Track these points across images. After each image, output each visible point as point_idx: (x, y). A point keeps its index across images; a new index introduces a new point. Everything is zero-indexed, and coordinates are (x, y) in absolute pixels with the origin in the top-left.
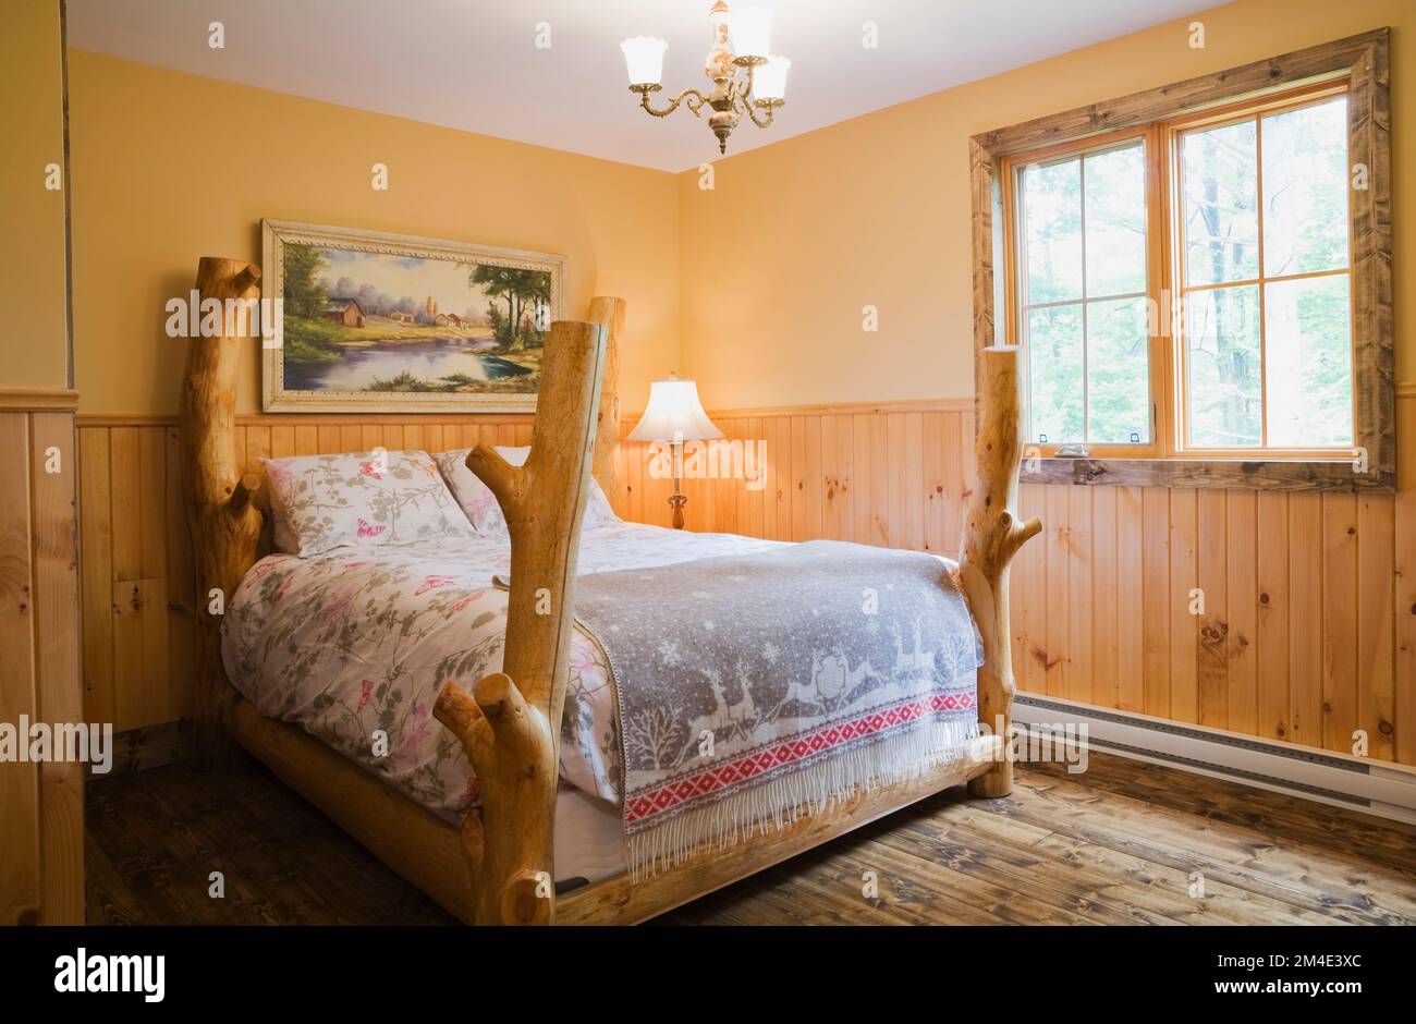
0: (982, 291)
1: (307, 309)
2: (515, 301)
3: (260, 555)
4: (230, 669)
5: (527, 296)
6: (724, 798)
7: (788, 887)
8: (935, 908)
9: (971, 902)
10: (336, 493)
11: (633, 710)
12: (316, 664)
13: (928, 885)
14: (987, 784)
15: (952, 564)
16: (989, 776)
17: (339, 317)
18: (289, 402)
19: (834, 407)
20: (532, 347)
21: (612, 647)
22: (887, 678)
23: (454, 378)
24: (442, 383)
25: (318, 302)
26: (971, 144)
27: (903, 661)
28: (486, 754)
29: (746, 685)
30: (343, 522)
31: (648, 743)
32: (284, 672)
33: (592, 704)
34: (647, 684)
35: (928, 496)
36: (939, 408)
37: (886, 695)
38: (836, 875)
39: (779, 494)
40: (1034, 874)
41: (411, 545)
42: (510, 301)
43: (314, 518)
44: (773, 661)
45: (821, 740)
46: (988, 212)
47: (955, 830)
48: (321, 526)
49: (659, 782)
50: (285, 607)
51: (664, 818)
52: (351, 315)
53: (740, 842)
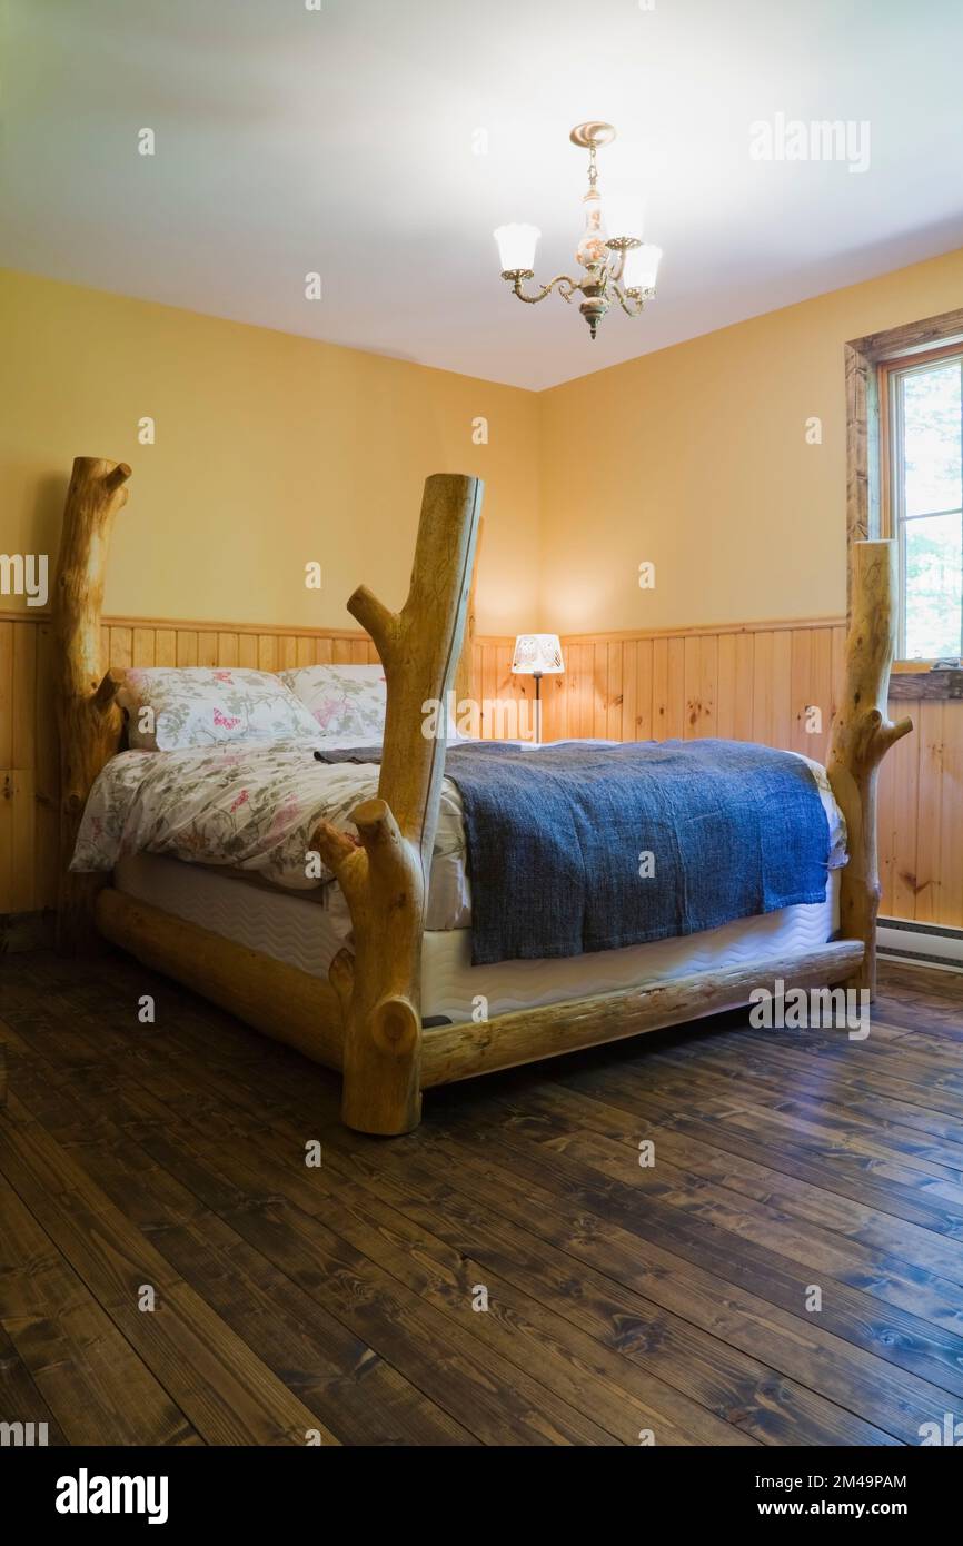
0: (857, 501)
3: (118, 751)
19: (698, 628)
26: (846, 350)
28: (360, 884)
30: (199, 709)
35: (795, 716)
36: (809, 624)
39: (639, 720)
43: (172, 703)
46: (862, 418)
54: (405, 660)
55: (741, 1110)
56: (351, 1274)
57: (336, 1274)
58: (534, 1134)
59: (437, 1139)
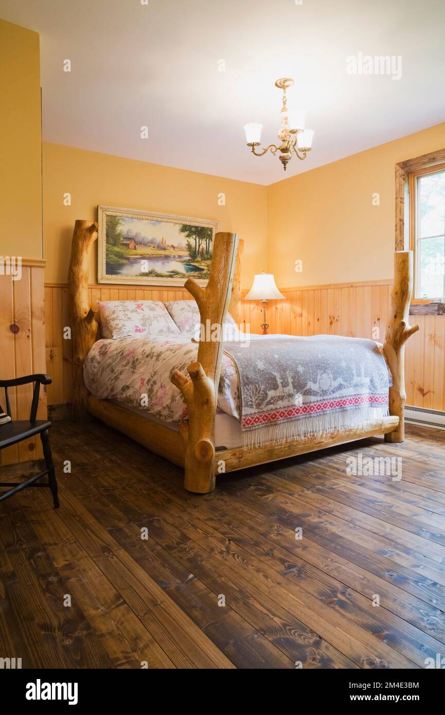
0: (399, 232)
1: (115, 242)
2: (197, 240)
3: (97, 340)
4: (86, 382)
5: (202, 238)
6: (280, 423)
7: (306, 465)
10: (127, 315)
11: (246, 384)
12: (122, 375)
14: (392, 437)
15: (380, 345)
16: (393, 433)
17: (127, 245)
18: (108, 279)
19: (333, 285)
20: (204, 260)
21: (238, 360)
22: (349, 386)
23: (173, 272)
24: (168, 274)
25: (119, 239)
26: (396, 167)
27: (356, 380)
28: (190, 395)
29: (290, 380)
30: (129, 327)
31: (251, 397)
32: (109, 380)
33: (230, 380)
34: (251, 375)
35: (373, 322)
36: (379, 284)
37: (348, 392)
38: (325, 462)
39: (309, 324)
42: (196, 240)
43: (118, 324)
44: (301, 372)
45: (321, 407)
46: (402, 197)
48: (121, 327)
49: (255, 413)
50: (109, 355)
51: (257, 427)
52: (132, 245)
53: (286, 442)
54: (208, 307)
55: (343, 485)
56: (186, 546)
57: (180, 546)
58: (261, 493)
59: (221, 495)
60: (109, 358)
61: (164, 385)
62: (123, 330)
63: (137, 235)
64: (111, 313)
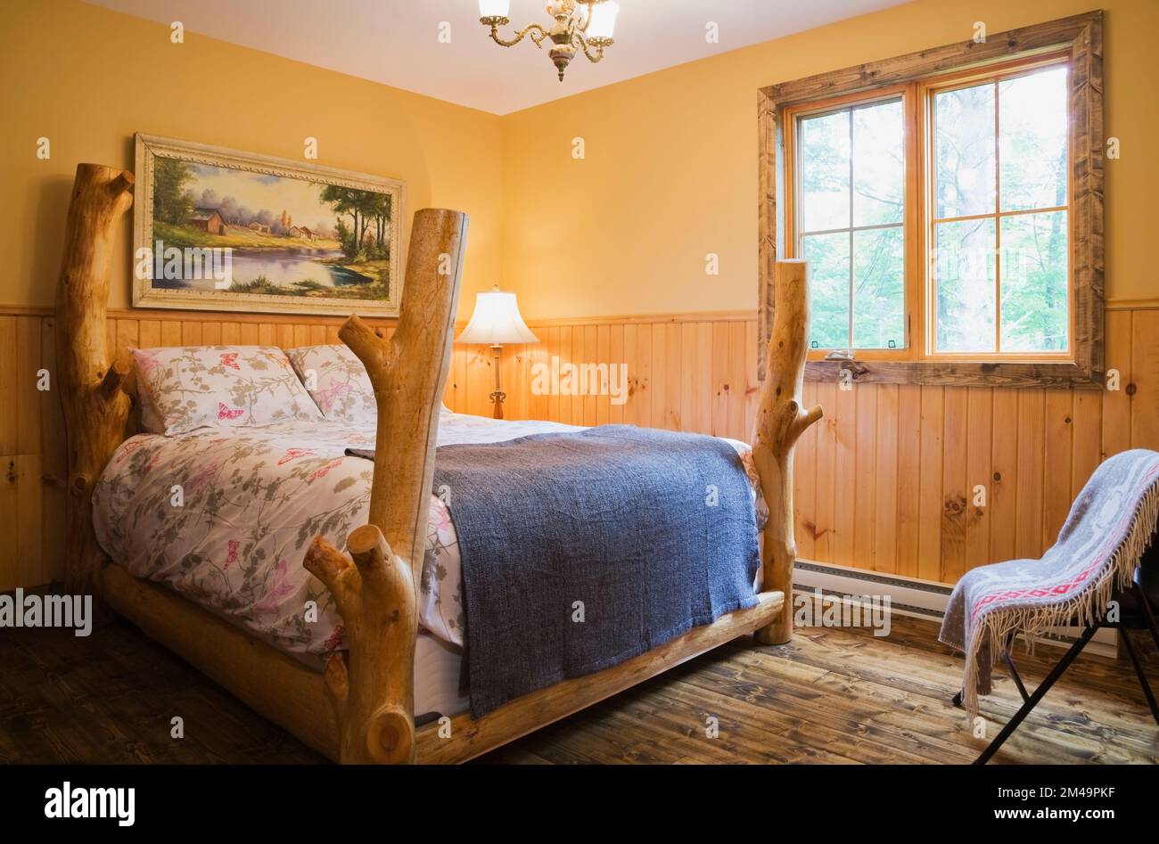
0: (766, 219)
1: (174, 217)
2: (360, 218)
3: (128, 434)
4: (101, 536)
5: (371, 215)
7: (612, 722)
8: (738, 735)
9: (769, 729)
10: (199, 379)
12: (184, 528)
13: (731, 717)
14: (772, 633)
16: (773, 626)
18: (156, 299)
19: (634, 317)
20: (374, 259)
23: (305, 284)
24: (295, 288)
25: (185, 211)
26: (758, 95)
28: (353, 600)
30: (205, 405)
32: (154, 537)
35: (716, 393)
36: (727, 318)
38: (651, 710)
40: (817, 705)
41: (267, 427)
42: (356, 218)
43: (180, 401)
46: (772, 152)
47: (747, 671)
48: (185, 408)
50: (155, 477)
52: (214, 224)
54: (396, 385)
60: (155, 483)
61: (284, 561)
62: (190, 414)
63: (226, 202)
64: (162, 374)
